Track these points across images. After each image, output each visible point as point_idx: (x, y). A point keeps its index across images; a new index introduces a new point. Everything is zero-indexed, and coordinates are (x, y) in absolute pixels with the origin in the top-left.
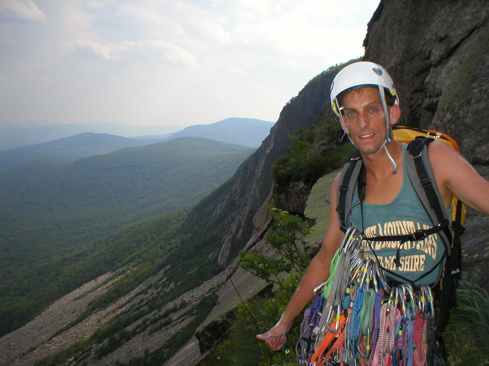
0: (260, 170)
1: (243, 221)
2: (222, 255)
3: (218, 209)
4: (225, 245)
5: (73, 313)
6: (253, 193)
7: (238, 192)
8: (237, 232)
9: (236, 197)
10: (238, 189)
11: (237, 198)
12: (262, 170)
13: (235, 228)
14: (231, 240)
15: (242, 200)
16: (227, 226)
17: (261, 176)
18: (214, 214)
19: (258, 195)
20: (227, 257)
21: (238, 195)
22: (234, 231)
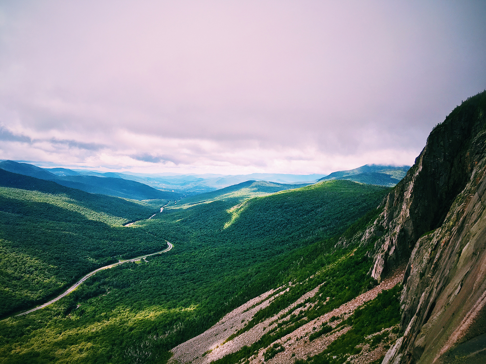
0: (410, 191)
1: (394, 239)
2: (376, 271)
3: (367, 234)
4: (378, 261)
5: (242, 322)
6: (403, 213)
7: (385, 218)
8: (389, 249)
9: (383, 222)
10: (385, 215)
11: (385, 224)
12: (412, 192)
13: (387, 246)
14: (383, 257)
15: (390, 224)
16: (377, 248)
17: (411, 197)
18: (363, 239)
19: (408, 215)
20: (380, 273)
21: (386, 221)
22: (386, 249)
